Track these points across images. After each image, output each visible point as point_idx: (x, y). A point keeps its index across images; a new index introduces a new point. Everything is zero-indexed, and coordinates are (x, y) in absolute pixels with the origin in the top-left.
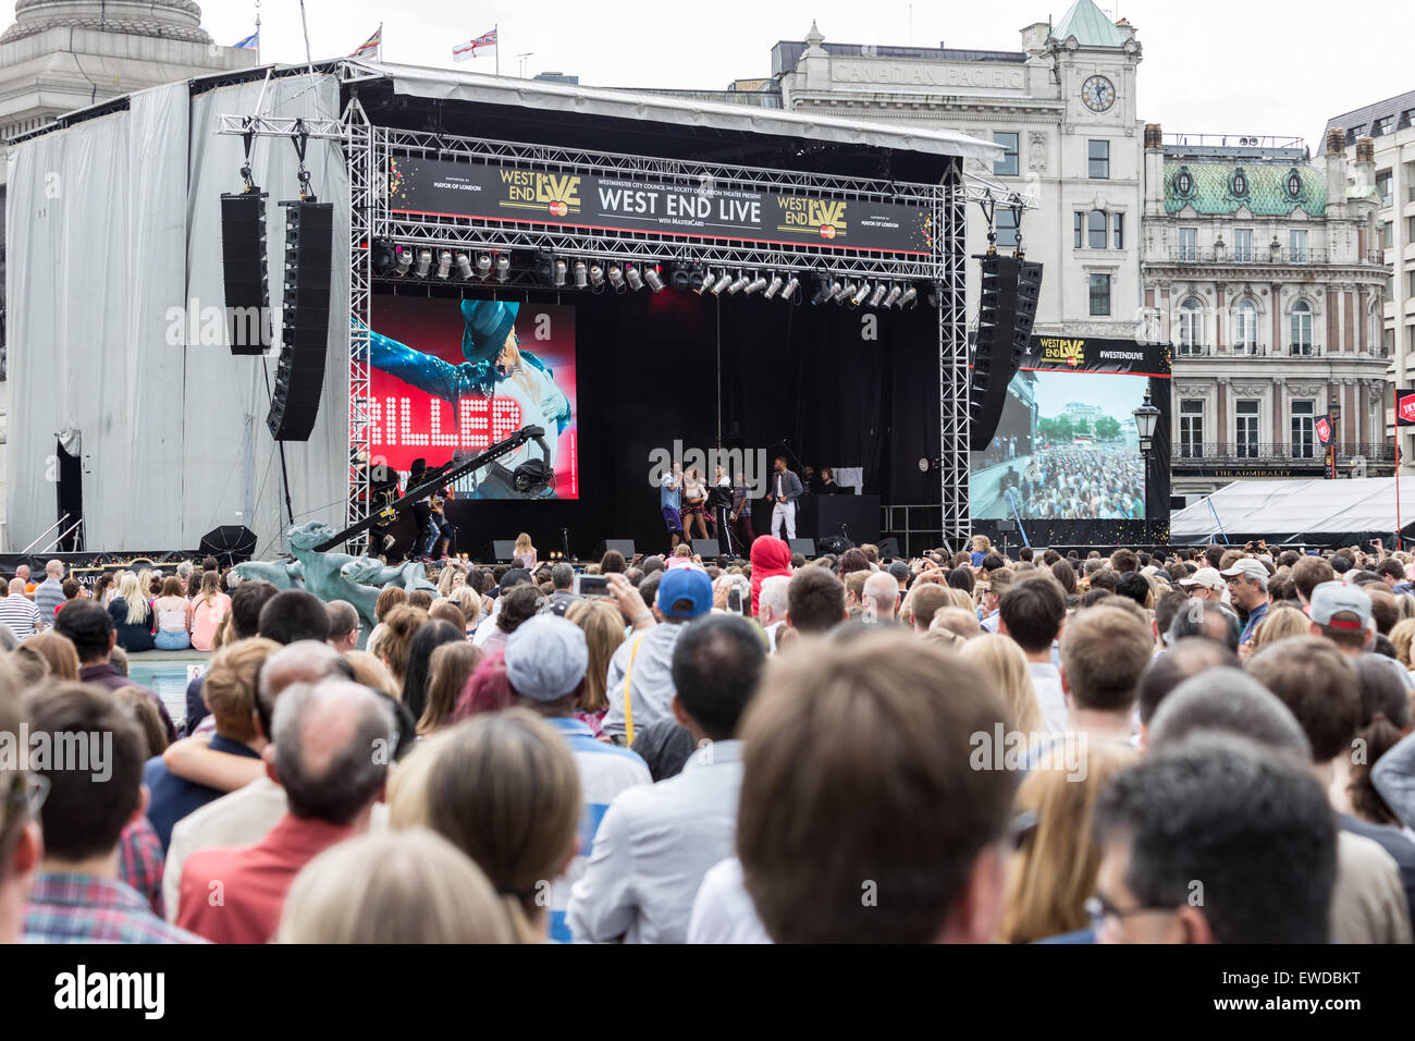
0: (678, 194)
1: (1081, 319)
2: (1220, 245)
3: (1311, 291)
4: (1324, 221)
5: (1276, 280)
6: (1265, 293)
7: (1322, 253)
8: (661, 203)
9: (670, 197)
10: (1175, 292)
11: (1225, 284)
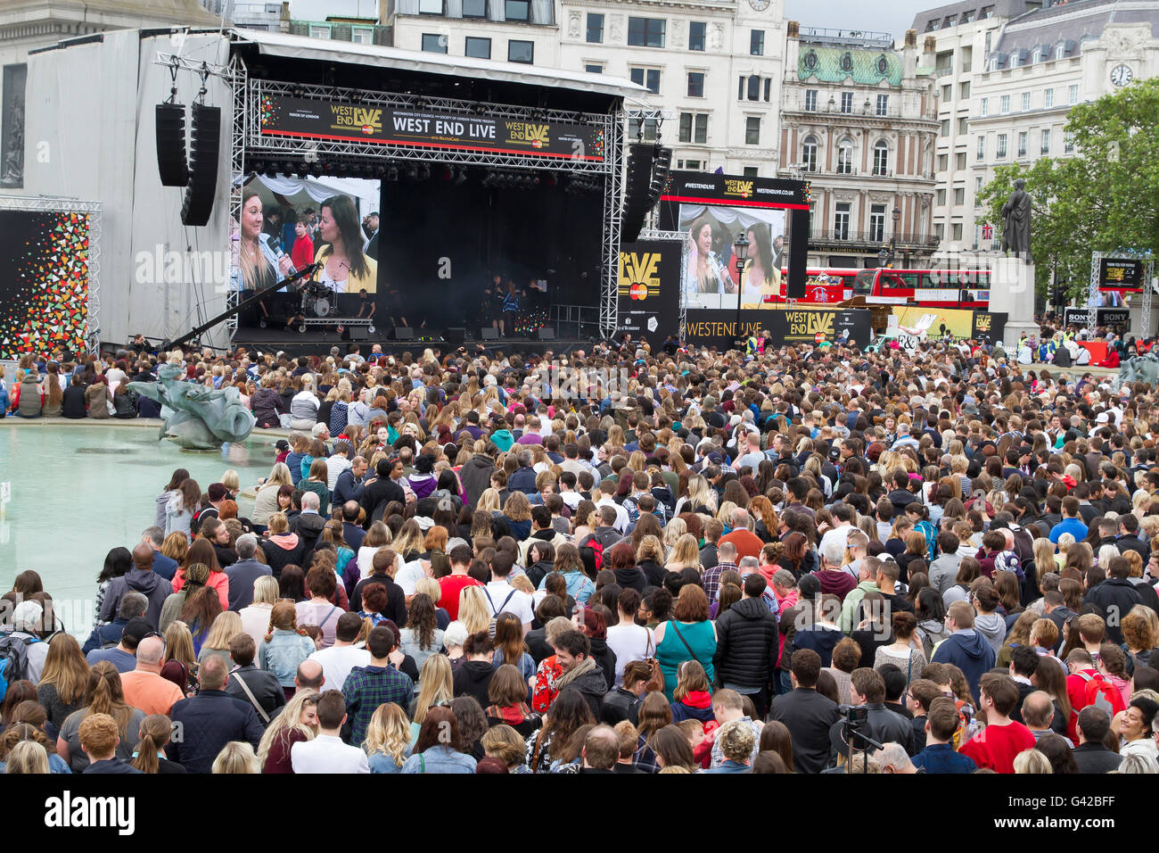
0: (443, 120)
1: (740, 146)
2: (832, 102)
3: (889, 135)
4: (900, 89)
5: (867, 127)
6: (859, 134)
7: (897, 110)
8: (432, 126)
9: (438, 122)
10: (801, 131)
11: (833, 128)
